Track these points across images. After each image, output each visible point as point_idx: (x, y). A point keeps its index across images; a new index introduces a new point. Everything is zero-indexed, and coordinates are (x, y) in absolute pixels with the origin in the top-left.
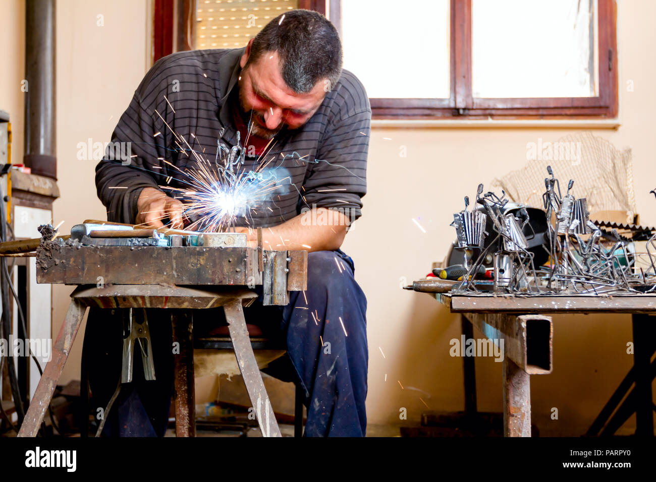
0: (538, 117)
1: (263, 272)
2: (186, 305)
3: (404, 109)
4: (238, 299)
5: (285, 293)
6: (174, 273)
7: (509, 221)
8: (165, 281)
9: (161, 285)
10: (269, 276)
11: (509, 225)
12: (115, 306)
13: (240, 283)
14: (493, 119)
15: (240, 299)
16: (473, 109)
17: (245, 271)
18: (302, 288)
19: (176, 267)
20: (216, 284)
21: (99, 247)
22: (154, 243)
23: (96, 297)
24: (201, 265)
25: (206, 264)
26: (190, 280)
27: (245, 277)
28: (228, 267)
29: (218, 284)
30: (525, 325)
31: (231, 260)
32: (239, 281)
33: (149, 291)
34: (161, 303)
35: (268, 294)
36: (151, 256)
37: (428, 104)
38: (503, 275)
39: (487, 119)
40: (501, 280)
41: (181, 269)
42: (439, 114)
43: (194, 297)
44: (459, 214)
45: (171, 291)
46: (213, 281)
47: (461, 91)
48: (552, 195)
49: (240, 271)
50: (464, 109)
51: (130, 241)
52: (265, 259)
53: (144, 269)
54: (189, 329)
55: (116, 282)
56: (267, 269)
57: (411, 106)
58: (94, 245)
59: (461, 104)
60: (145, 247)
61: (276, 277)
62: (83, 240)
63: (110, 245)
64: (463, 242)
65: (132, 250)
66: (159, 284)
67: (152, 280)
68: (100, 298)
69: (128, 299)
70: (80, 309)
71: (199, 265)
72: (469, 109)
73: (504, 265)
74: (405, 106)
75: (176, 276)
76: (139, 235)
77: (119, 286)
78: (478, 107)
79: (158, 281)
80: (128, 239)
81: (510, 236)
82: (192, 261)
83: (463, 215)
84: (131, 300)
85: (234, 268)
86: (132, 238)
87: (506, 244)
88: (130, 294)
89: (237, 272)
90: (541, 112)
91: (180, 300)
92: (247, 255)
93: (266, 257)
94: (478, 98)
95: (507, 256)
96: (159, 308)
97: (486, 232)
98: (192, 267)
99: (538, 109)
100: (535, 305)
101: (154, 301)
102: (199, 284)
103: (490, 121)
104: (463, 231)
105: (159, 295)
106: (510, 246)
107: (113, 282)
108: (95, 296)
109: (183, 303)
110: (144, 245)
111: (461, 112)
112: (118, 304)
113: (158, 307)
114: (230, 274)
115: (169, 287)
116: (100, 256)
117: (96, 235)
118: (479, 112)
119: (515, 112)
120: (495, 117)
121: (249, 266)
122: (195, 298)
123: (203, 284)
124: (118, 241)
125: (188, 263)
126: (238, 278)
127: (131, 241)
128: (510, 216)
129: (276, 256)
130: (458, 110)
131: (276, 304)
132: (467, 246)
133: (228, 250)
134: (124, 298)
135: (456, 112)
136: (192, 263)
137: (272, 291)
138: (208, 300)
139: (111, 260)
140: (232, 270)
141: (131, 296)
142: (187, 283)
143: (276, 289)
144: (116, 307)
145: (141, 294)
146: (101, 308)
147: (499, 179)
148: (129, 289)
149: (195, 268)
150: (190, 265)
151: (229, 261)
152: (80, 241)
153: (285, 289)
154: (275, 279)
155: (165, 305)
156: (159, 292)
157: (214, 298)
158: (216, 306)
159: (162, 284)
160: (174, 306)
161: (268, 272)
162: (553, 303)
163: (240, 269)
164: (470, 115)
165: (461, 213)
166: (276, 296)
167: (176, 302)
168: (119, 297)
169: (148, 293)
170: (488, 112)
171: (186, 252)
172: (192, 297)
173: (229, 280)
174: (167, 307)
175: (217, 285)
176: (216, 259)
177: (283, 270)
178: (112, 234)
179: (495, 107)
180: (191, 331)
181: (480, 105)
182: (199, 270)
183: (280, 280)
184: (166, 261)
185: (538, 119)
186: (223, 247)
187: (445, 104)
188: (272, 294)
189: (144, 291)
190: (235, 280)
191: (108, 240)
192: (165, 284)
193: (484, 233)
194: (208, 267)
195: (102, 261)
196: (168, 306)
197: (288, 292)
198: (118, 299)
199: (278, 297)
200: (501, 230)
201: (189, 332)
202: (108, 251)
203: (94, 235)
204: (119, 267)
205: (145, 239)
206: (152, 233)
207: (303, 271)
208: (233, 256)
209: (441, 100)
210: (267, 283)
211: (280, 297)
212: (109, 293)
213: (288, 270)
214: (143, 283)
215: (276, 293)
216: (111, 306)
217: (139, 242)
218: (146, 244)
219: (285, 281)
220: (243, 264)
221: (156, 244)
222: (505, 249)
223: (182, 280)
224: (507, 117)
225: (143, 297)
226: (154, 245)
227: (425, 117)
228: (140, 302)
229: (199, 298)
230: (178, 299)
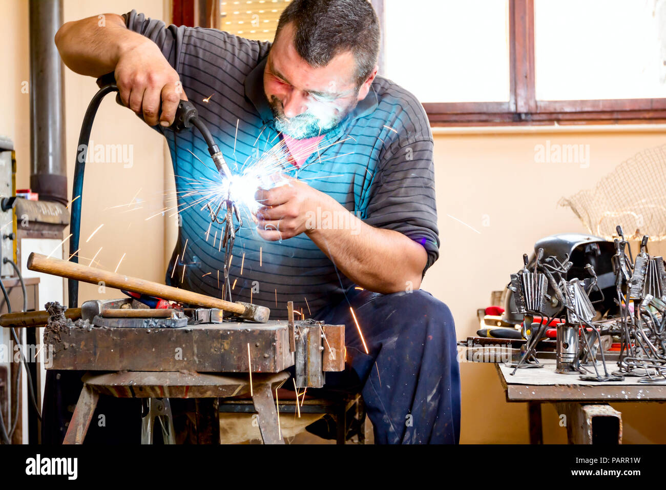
0: (612, 121)
1: (295, 353)
2: (209, 394)
3: (457, 114)
4: (267, 384)
5: (320, 374)
6: (196, 358)
7: (574, 288)
8: (185, 368)
9: (181, 373)
10: (302, 355)
11: (573, 292)
12: (130, 396)
13: (269, 370)
14: (559, 124)
15: (270, 383)
16: (536, 113)
17: (274, 357)
18: (339, 368)
19: (198, 351)
20: (242, 371)
21: (112, 329)
22: (173, 324)
23: (109, 386)
24: (225, 350)
25: (231, 348)
26: (213, 367)
27: (274, 364)
28: (256, 353)
29: (244, 371)
30: (591, 422)
31: (258, 344)
32: (267, 368)
33: (168, 380)
34: (182, 392)
35: (301, 376)
36: (170, 340)
37: (485, 110)
38: (567, 349)
39: (553, 124)
40: (565, 356)
41: (203, 355)
42: (498, 120)
43: (218, 385)
44: (517, 275)
45: (192, 380)
46: (239, 368)
47: (521, 92)
48: (622, 259)
49: (269, 357)
50: (526, 114)
51: (146, 322)
52: (297, 336)
53: (162, 354)
55: (131, 369)
56: (299, 347)
57: (465, 111)
58: (106, 327)
59: (522, 109)
60: (163, 330)
61: (310, 357)
62: (94, 321)
63: (124, 326)
64: (522, 307)
65: (148, 333)
66: (178, 371)
67: (171, 367)
68: (114, 387)
69: (145, 390)
70: (92, 396)
71: (223, 350)
72: (532, 114)
73: (568, 338)
74: (459, 112)
75: (197, 362)
76: (155, 316)
77: (134, 373)
78: (543, 111)
79: (178, 367)
80: (144, 320)
81: (574, 309)
82: (215, 345)
83: (522, 276)
84: (148, 390)
85: (262, 354)
86: (149, 319)
87: (570, 316)
88: (147, 384)
89: (265, 357)
90: (615, 116)
91: (203, 389)
92: (275, 339)
93: (298, 333)
94: (542, 101)
95: (572, 328)
96: (179, 398)
97: (547, 296)
98: (215, 352)
99: (612, 112)
100: (603, 394)
101: (173, 391)
102: (223, 371)
103: (556, 127)
104: (522, 295)
105: (179, 384)
106: (574, 317)
107: (129, 369)
108: (108, 384)
109: (205, 392)
110: (162, 327)
111: (523, 117)
112: (134, 394)
113: (178, 397)
114: (257, 359)
115: (190, 374)
116: (113, 340)
117: (111, 316)
118: (544, 117)
119: (585, 116)
120: (562, 123)
121: (278, 350)
122: (220, 386)
123: (228, 371)
124: (133, 322)
125: (211, 348)
126: (266, 365)
127: (147, 322)
128: (574, 282)
129: (309, 333)
130: (519, 114)
131: (311, 387)
132: (526, 312)
133: (255, 333)
134: (141, 388)
135: (516, 118)
136: (215, 347)
137: (305, 372)
138: (233, 388)
139: (125, 343)
140: (259, 356)
141: (148, 386)
142: (210, 370)
143: (310, 370)
144: (132, 397)
145: (159, 383)
146: (116, 397)
147: (568, 199)
148: (146, 377)
149: (219, 353)
150: (212, 350)
151: (256, 346)
152: (91, 323)
153: (320, 369)
154: (308, 358)
155: (186, 395)
156: (178, 380)
157: (240, 385)
158: (242, 393)
159: (183, 371)
160: (196, 396)
161: (301, 350)
162: (623, 392)
163: (268, 354)
164: (533, 121)
165: (519, 274)
166: (310, 378)
167: (198, 391)
168: (135, 386)
169: (166, 382)
170: (554, 116)
171: (208, 335)
172: (215, 386)
173: (256, 367)
174: (188, 397)
175: (243, 373)
176: (241, 343)
177: (317, 348)
178: (126, 314)
179: (562, 111)
180: (216, 407)
181: (545, 109)
182: (223, 356)
183: (315, 360)
184: (186, 345)
185: (612, 124)
186: (249, 330)
187: (504, 108)
188: (305, 374)
189: (162, 380)
190: (264, 367)
191: (122, 320)
192: (185, 371)
193: (545, 296)
194: (233, 352)
195: (115, 345)
196: (189, 396)
197: (323, 372)
198: (134, 388)
199: (312, 379)
200: (564, 302)
202: (122, 334)
203: (106, 316)
204: (135, 352)
205: (163, 320)
206: (170, 313)
207: (340, 350)
208: (260, 340)
209: (500, 104)
210: (300, 363)
211: (315, 379)
212: (124, 382)
213: (322, 348)
214: (161, 369)
215: (310, 374)
216: (127, 396)
217: (156, 323)
218: (164, 325)
219: (320, 360)
220: (272, 349)
221: (174, 325)
222: (570, 321)
223: (205, 367)
224: (576, 123)
225: (161, 387)
226: (173, 326)
227: (481, 124)
228: (159, 391)
229: (223, 386)
230: (200, 388)
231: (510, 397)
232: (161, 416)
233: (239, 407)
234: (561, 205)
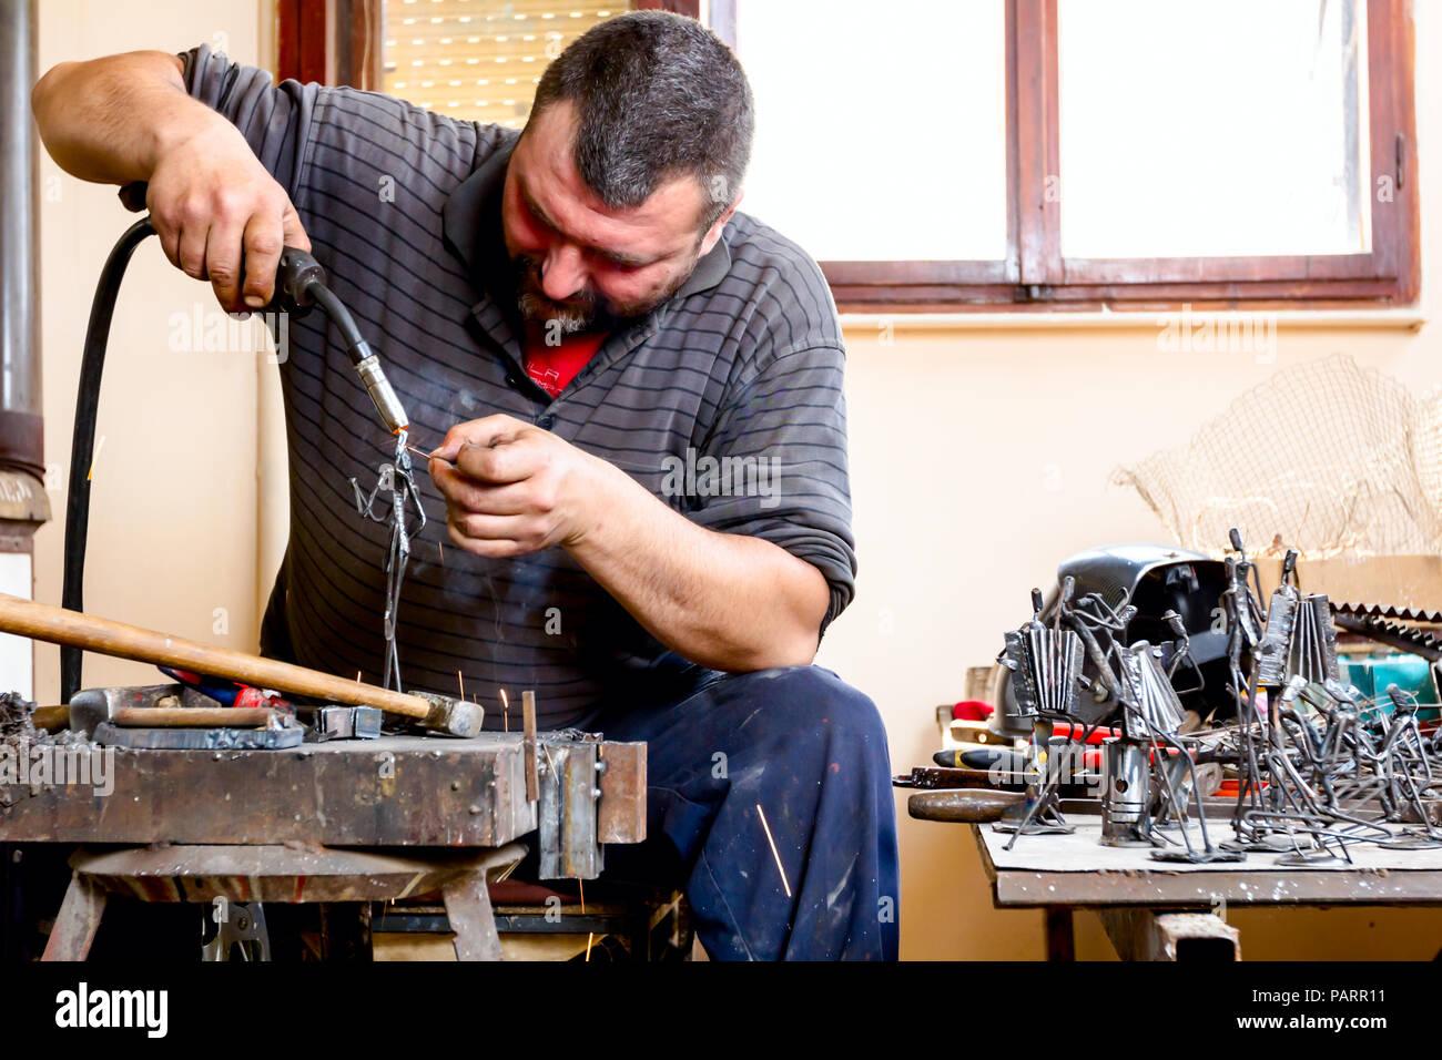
0: (1224, 304)
1: (538, 803)
2: (348, 894)
3: (893, 286)
4: (476, 872)
5: (592, 849)
6: (321, 816)
7: (1139, 663)
8: (297, 837)
9: (289, 847)
10: (552, 806)
11: (1138, 671)
12: (176, 897)
13: (481, 840)
14: (1112, 309)
15: (483, 869)
16: (1063, 286)
17: (492, 813)
18: (633, 836)
19: (325, 800)
20: (421, 844)
21: (137, 752)
22: (271, 741)
23: (129, 877)
24: (384, 796)
25: (397, 794)
26: (357, 834)
27: (492, 827)
28: (451, 803)
29: (426, 844)
30: (1174, 951)
31: (457, 785)
32: (477, 836)
33: (258, 864)
34: (289, 890)
35: (550, 852)
36: (263, 775)
37: (952, 277)
38: (1125, 794)
39: (1100, 310)
40: (1119, 808)
41: (338, 808)
42: (981, 299)
43: (368, 874)
44: (1019, 634)
45: (312, 862)
46: (414, 836)
47: (1031, 239)
48: (1241, 600)
49: (480, 813)
50: (1042, 287)
51: (211, 736)
52: (543, 766)
53: (247, 806)
54: (361, 918)
55: (179, 839)
56: (548, 791)
57: (911, 281)
58: (123, 748)
59: (1033, 276)
60: (249, 753)
61: (570, 811)
62: (97, 734)
63: (163, 746)
64: (1029, 703)
65: (216, 760)
66: (282, 844)
67: (266, 834)
68: (140, 879)
69: (208, 883)
70: (92, 899)
71: (379, 798)
72: (1053, 287)
73: (1127, 770)
74: (898, 281)
75: (324, 824)
76: (231, 723)
77: (185, 847)
78: (1077, 281)
79: (281, 835)
80: (208, 732)
81: (1140, 708)
82: (362, 787)
83: (1029, 635)
84: (216, 884)
85: (465, 805)
86: (217, 731)
87: (1131, 722)
88: (213, 872)
89: (472, 813)
90: (1231, 292)
91: (335, 882)
92: (495, 773)
93: (545, 760)
94: (1074, 259)
95: (1134, 748)
96: (284, 903)
97: (1083, 678)
98: (363, 803)
99: (1224, 284)
100: (1200, 891)
101: (271, 887)
102: (381, 843)
103: (1105, 315)
104: (1030, 676)
105: (284, 873)
106: (1140, 724)
107: (172, 839)
108: (127, 873)
109: (341, 889)
110: (246, 748)
111: (1035, 293)
112: (183, 894)
113: (281, 900)
114: (455, 817)
115: (307, 851)
116: (139, 775)
117: (130, 723)
118: (1080, 293)
119: (1166, 293)
120: (1118, 306)
121: (501, 797)
122: (372, 877)
123: (390, 843)
124: (183, 737)
125: (354, 793)
126: (475, 830)
127: (215, 737)
128: (1140, 649)
129: (568, 759)
130: (1027, 288)
131: (572, 876)
132: (1037, 713)
133: (449, 761)
134: (199, 881)
135: (1021, 295)
136: (363, 792)
137: (560, 845)
138: (402, 879)
139: (165, 784)
140: (459, 810)
141: (216, 876)
142: (351, 841)
143: (571, 840)
144: (178, 900)
145: (238, 871)
146: (144, 902)
147: (1129, 469)
148: (210, 856)
149: (371, 804)
150: (357, 798)
151: (454, 789)
152: (90, 739)
153: (592, 838)
154: (567, 815)
155: (299, 896)
156: (282, 864)
157: (417, 874)
158: (422, 891)
159: (292, 843)
160: (321, 897)
161: (550, 796)
162: (1243, 886)
163: (479, 806)
164: (1057, 301)
165: (1022, 633)
166: (571, 857)
167: (326, 886)
168: (187, 877)
169: (256, 867)
170: (1100, 292)
171: (347, 765)
172: (363, 876)
173: (453, 836)
174: (302, 901)
175: (423, 847)
176: (419, 783)
177: (587, 792)
178: (167, 718)
179: (1118, 281)
180: (366, 922)
181: (1082, 277)
182: (379, 810)
183: (581, 819)
184: (299, 787)
185: (1224, 309)
186: (438, 753)
187: (995, 275)
188: (560, 850)
189: (246, 862)
190: (469, 834)
191: (158, 733)
192: (297, 844)
193: (1078, 679)
194: (402, 801)
195: (145, 787)
196: (306, 897)
197: (599, 845)
198: (184, 882)
199: (574, 859)
200: (1118, 693)
201: (363, 924)
202: (160, 762)
203: (123, 722)
204: (187, 802)
205: (248, 732)
206: (266, 717)
207: (635, 797)
208: (462, 774)
209: (986, 265)
210: (548, 825)
211: (581, 860)
212: (162, 868)
213: (598, 792)
214: (245, 840)
215: (571, 849)
216: (168, 898)
217: (234, 739)
218: (251, 744)
219: (592, 819)
220: (487, 794)
221: (274, 744)
222: (1130, 734)
223: (340, 834)
224: (1147, 306)
225: (244, 879)
226: (271, 746)
227: (946, 307)
228: (238, 888)
229: (382, 877)
230: (329, 881)
231: (1002, 897)
232: (245, 943)
233: (418, 921)
234: (1115, 482)
